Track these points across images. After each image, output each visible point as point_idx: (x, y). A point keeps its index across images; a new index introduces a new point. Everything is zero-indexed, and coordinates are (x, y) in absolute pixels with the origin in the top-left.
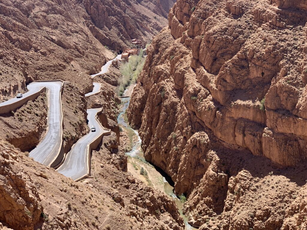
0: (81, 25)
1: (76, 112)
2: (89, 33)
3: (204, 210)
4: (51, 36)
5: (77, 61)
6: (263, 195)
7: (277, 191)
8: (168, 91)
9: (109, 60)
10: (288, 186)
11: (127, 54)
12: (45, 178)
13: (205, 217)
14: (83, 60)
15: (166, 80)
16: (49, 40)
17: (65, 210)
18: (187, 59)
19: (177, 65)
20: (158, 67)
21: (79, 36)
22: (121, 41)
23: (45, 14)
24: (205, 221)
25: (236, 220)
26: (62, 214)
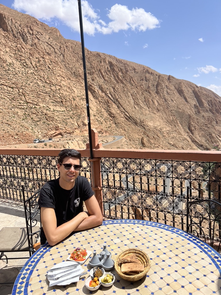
0: (186, 137)
2: (189, 140)
4: (170, 142)
16: (169, 144)
21: (184, 142)
22: (207, 145)
23: (168, 132)
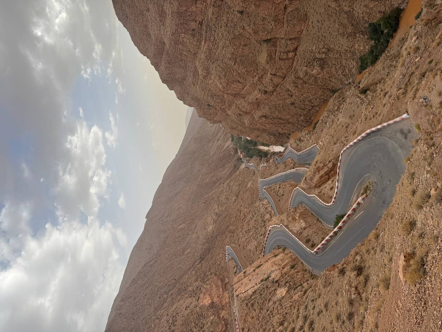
1: (278, 168)
2: (229, 180)
3: (342, 73)
5: (247, 184)
6: (328, 30)
7: (324, 21)
8: (261, 113)
9: (246, 166)
10: (320, 13)
11: (241, 155)
12: (317, 162)
13: (347, 72)
14: (246, 180)
15: (254, 116)
17: (338, 144)
18: (239, 102)
19: (244, 110)
20: (246, 124)
21: (232, 185)
23: (220, 206)
24: (350, 70)
25: (347, 47)
26: (340, 146)
